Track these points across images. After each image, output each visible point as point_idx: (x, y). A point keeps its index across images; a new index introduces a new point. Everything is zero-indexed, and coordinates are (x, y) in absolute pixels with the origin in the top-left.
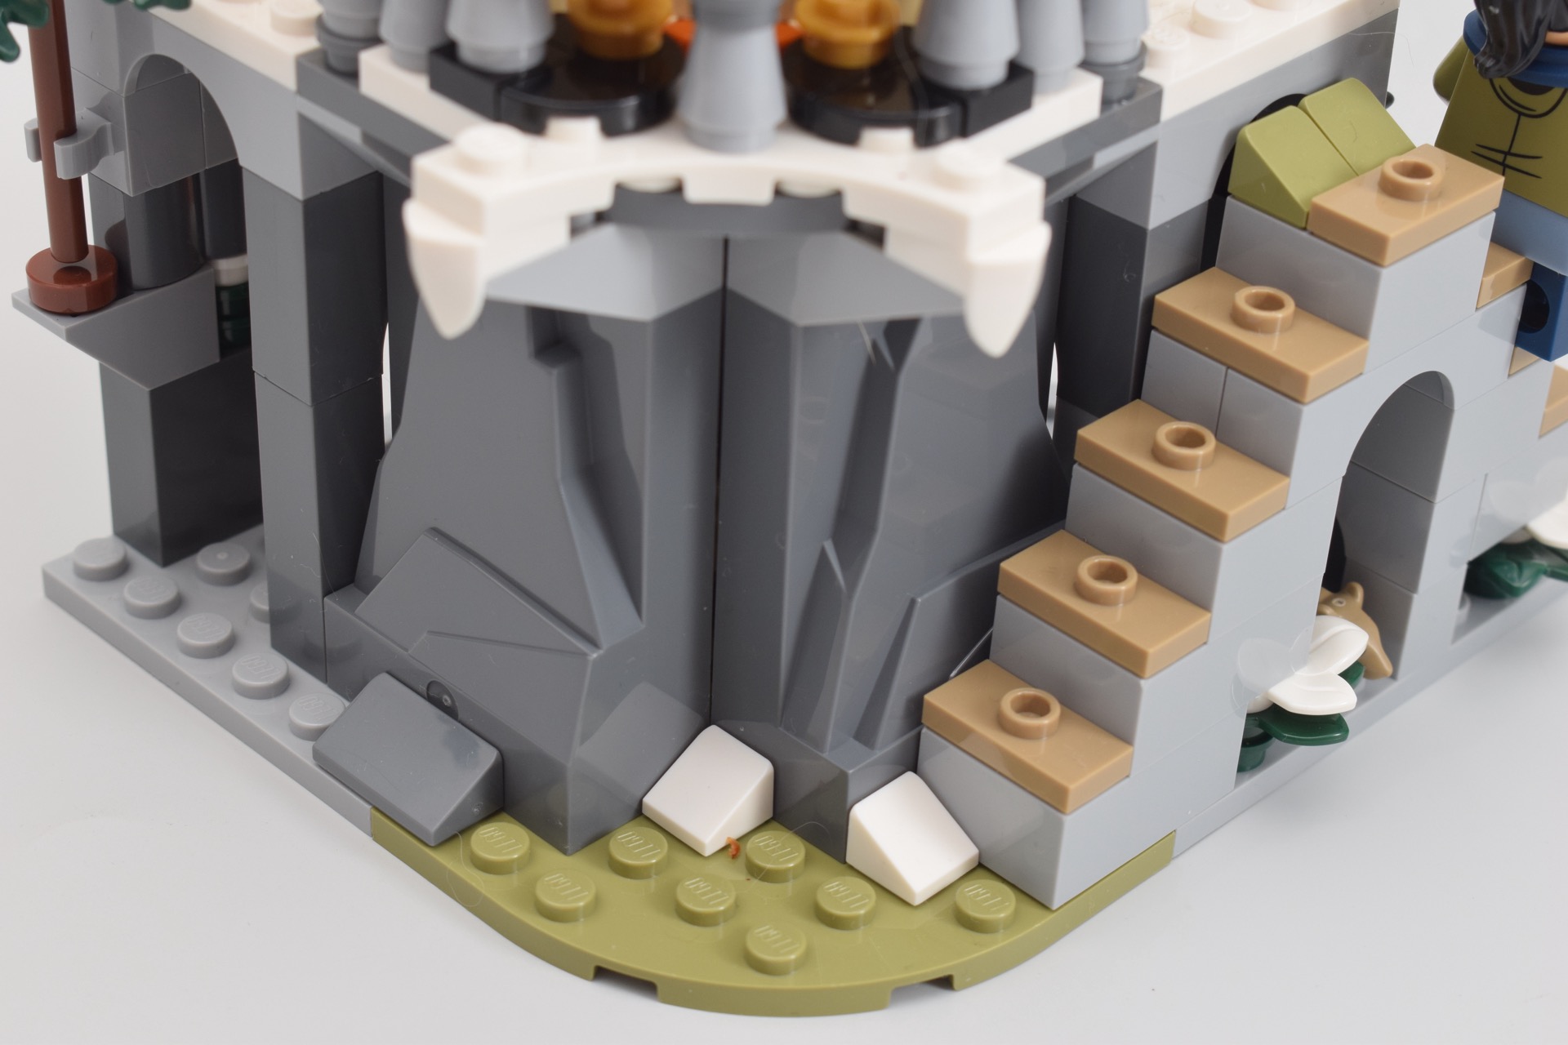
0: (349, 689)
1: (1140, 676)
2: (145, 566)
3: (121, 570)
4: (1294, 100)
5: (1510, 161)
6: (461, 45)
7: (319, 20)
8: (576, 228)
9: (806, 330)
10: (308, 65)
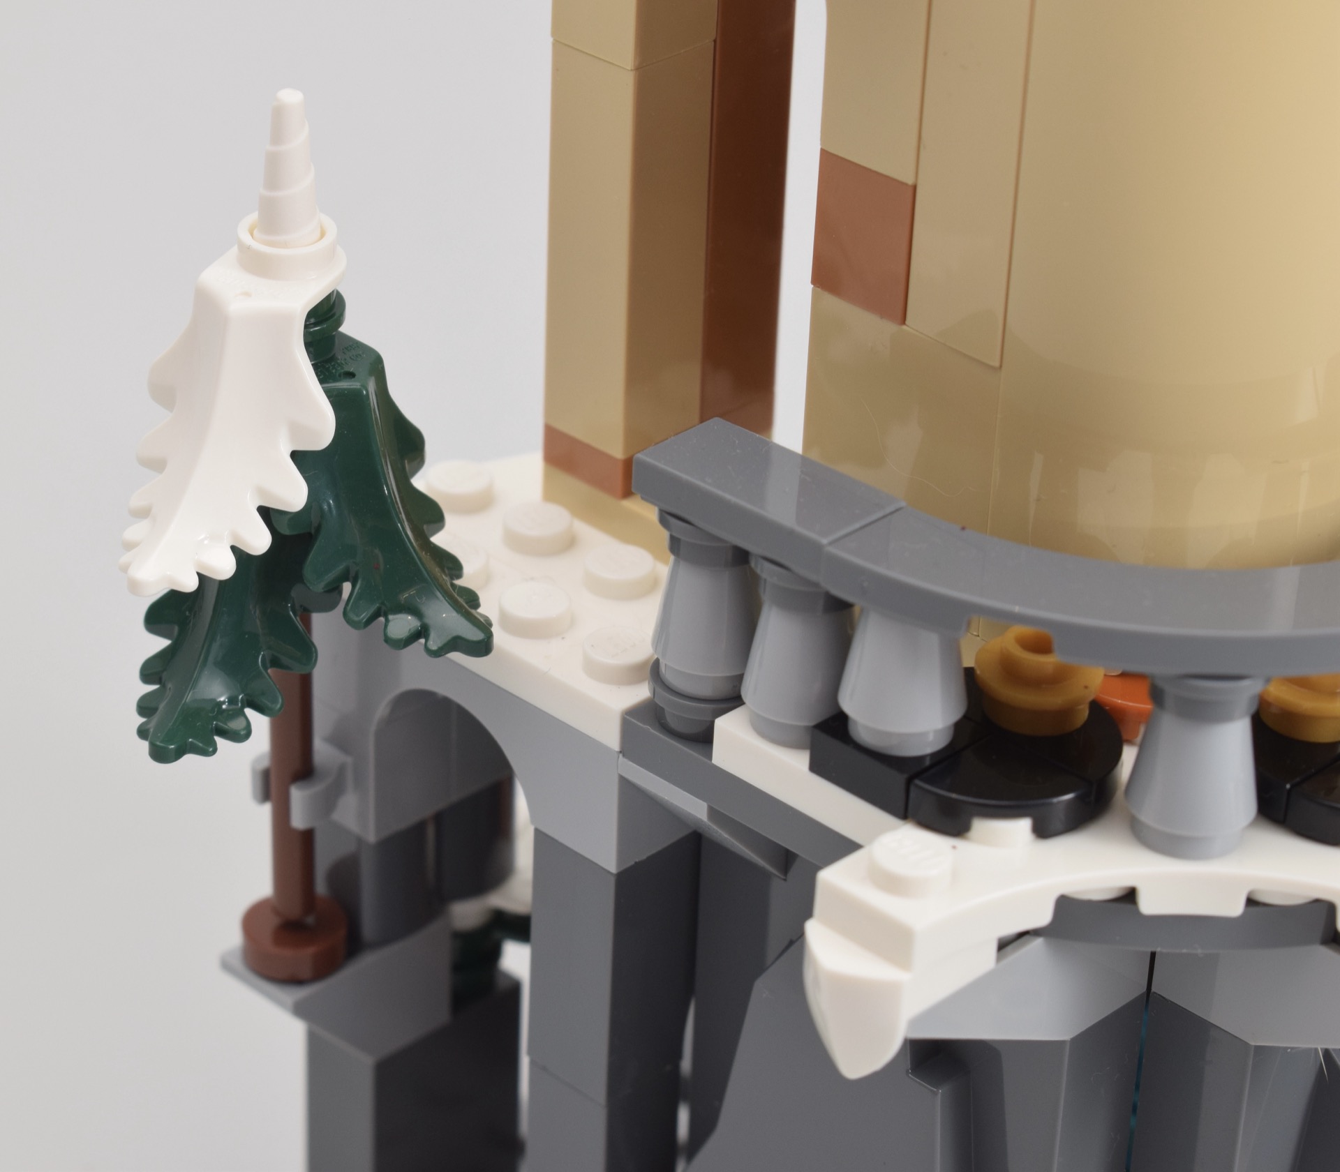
6: (855, 722)
7: (654, 671)
8: (1004, 945)
9: (1259, 1050)
10: (636, 722)
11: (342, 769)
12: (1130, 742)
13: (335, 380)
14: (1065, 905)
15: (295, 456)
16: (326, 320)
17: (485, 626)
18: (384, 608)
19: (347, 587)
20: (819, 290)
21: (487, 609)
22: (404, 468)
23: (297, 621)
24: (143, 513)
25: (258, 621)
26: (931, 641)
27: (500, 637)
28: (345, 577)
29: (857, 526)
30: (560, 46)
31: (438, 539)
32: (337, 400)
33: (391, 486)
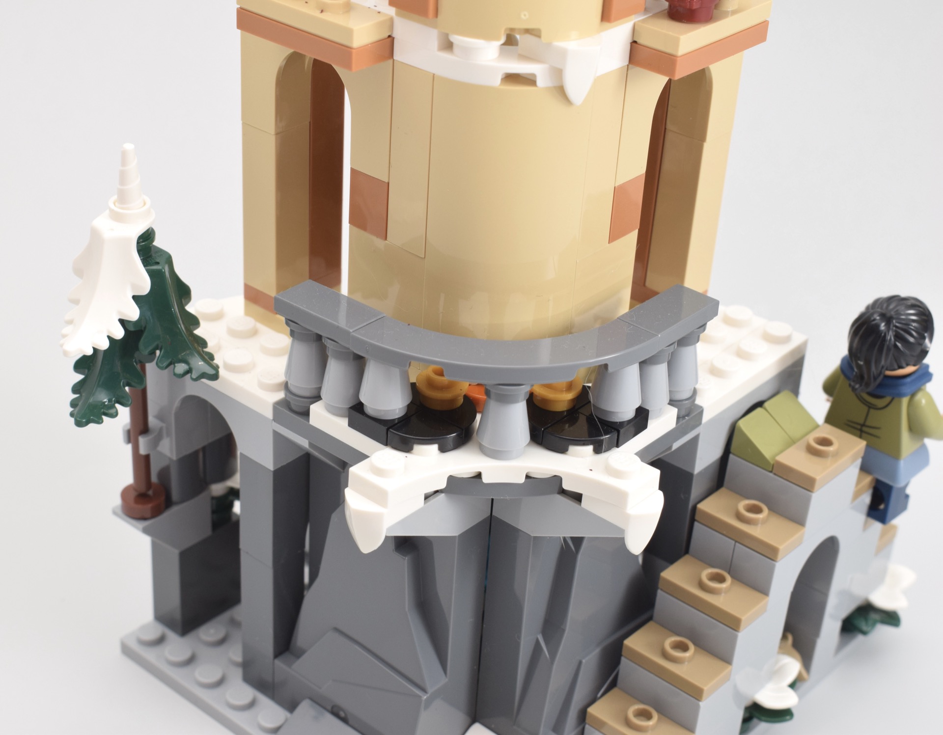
0: (291, 706)
1: (699, 700)
2: (172, 637)
3: (161, 640)
4: (760, 404)
5: (864, 429)
6: (366, 406)
7: (286, 386)
8: (427, 497)
9: (535, 537)
10: (279, 407)
11: (161, 430)
12: (480, 412)
13: (151, 265)
14: (451, 479)
15: (134, 297)
16: (147, 240)
17: (216, 368)
18: (173, 361)
19: (158, 352)
20: (352, 226)
21: (217, 361)
22: (182, 302)
23: (138, 367)
24: (70, 322)
25: (119, 368)
26: (396, 372)
27: (222, 372)
28: (157, 348)
29: (365, 324)
30: (245, 125)
31: (197, 332)
32: (152, 274)
33: (176, 309)
